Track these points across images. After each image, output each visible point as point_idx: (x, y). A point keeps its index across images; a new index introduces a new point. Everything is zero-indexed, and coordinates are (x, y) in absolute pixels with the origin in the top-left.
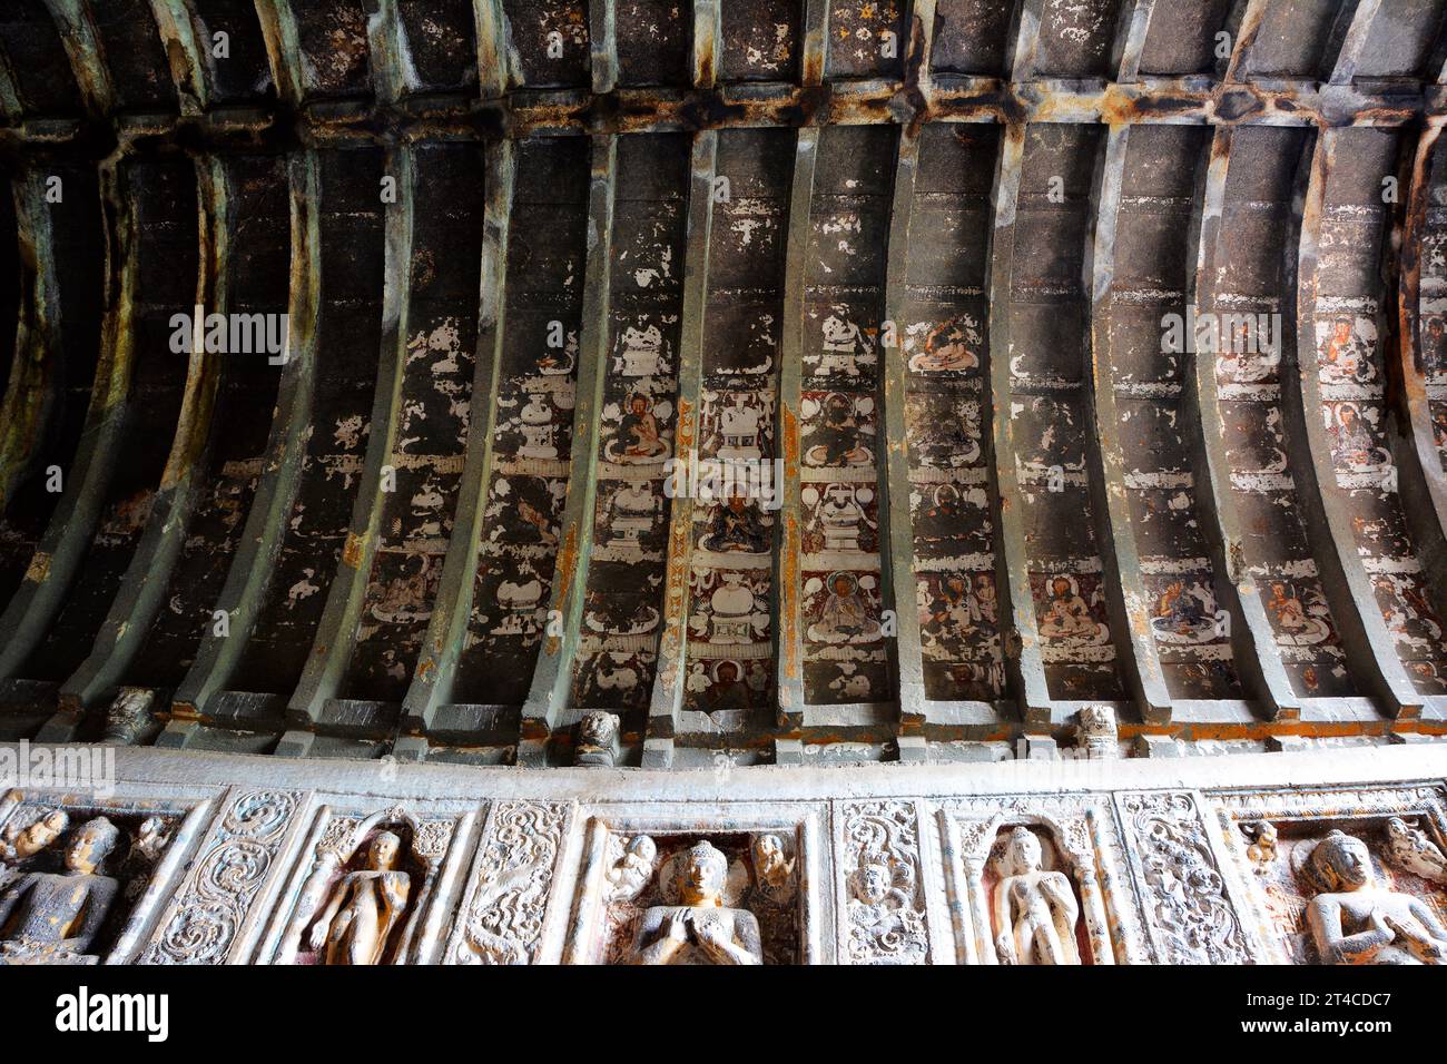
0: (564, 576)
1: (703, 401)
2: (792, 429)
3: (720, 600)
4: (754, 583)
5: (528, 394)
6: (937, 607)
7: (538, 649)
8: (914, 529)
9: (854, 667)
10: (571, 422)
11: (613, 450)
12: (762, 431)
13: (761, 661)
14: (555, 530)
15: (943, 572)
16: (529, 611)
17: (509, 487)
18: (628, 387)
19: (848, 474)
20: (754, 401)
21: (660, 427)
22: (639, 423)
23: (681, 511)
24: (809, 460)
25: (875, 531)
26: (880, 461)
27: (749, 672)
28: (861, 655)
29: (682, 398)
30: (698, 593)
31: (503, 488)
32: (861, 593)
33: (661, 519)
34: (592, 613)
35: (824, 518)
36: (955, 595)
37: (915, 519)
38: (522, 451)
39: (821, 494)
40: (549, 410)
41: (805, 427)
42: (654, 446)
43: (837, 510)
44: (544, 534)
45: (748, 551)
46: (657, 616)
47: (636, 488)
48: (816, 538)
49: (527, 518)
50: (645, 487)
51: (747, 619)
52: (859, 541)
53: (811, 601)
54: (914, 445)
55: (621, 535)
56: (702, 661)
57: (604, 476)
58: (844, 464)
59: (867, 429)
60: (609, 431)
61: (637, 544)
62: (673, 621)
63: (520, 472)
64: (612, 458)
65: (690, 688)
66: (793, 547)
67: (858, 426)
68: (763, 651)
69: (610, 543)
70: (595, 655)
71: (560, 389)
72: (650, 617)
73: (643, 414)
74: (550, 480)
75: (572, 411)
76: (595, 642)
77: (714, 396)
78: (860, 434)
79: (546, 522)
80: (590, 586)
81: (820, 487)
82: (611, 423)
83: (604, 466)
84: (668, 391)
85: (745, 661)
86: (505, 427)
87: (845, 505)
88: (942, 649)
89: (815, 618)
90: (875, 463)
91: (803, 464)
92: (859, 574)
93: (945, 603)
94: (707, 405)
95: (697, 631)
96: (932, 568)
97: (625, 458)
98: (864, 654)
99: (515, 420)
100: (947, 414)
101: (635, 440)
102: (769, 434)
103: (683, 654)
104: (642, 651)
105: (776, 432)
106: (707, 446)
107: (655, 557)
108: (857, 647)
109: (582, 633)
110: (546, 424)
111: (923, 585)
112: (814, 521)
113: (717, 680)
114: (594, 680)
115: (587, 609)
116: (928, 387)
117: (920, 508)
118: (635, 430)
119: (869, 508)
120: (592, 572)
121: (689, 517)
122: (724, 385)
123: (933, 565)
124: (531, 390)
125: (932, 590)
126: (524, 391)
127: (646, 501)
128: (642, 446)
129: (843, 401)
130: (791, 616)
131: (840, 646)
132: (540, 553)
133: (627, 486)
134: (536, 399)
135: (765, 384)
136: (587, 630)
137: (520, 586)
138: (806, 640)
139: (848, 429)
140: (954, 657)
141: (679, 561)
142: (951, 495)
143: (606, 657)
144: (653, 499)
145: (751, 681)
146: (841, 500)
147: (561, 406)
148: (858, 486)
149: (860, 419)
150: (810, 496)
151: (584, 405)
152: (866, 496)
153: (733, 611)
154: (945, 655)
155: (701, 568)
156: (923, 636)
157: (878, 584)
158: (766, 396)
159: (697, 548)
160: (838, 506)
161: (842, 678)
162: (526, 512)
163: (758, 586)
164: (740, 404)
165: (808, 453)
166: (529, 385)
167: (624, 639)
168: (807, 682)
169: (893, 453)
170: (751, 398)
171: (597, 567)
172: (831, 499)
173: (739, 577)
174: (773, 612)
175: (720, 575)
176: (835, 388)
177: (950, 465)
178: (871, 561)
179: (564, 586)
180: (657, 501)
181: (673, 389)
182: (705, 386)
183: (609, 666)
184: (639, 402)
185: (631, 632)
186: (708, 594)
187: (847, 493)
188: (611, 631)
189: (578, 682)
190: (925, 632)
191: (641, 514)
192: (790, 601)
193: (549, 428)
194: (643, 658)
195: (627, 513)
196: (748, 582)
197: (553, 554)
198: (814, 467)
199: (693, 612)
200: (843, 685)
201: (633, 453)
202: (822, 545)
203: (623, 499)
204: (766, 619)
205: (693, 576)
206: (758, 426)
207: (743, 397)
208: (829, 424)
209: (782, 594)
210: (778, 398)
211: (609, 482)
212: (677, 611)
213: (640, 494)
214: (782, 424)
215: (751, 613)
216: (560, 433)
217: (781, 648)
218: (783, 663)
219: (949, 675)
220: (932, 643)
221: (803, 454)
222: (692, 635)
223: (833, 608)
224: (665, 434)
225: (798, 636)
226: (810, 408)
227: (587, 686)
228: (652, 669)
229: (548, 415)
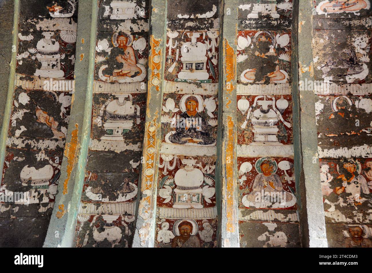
0: (70, 162)
1: (168, 38)
2: (231, 57)
3: (180, 177)
4: (204, 166)
5: (41, 31)
6: (336, 183)
7: (50, 214)
8: (318, 128)
9: (275, 225)
10: (74, 52)
11: (105, 72)
12: (209, 59)
13: (210, 221)
14: (63, 129)
15: (339, 158)
16: (44, 187)
17: (28, 99)
18: (114, 27)
19: (270, 89)
20: (204, 38)
21: (138, 56)
22: (123, 53)
23: (153, 116)
24: (243, 79)
25: (290, 129)
26: (293, 80)
27: (201, 229)
28: (280, 217)
29: (153, 36)
30: (165, 172)
31: (24, 99)
32: (280, 173)
33: (138, 121)
34: (90, 188)
35: (254, 120)
36: (349, 175)
37: (319, 121)
38: (38, 72)
39: (251, 103)
40: (57, 44)
41: (240, 56)
42: (134, 70)
43: (262, 114)
44: (55, 132)
45: (200, 143)
46: (136, 189)
47: (121, 100)
48: (247, 134)
49: (42, 120)
50: (127, 99)
51: (199, 191)
52: (278, 136)
53: (244, 178)
54: (319, 68)
55: (111, 132)
56: (167, 221)
57: (98, 91)
58: (267, 82)
59: (284, 57)
60: (101, 59)
61: (122, 139)
62: (147, 192)
63: (37, 88)
64: (104, 78)
65: (159, 240)
66: (231, 140)
67: (279, 55)
68: (211, 213)
69: (103, 138)
70: (92, 217)
71: (66, 29)
72: (131, 190)
73: (125, 47)
74: (59, 93)
75: (74, 44)
76: (91, 208)
77: (175, 34)
78: (280, 60)
79: (57, 123)
80: (88, 168)
81: (251, 99)
82: (103, 53)
83: (98, 84)
84: (143, 31)
85: (198, 221)
86: (25, 55)
87: (268, 111)
88: (340, 214)
89: (247, 190)
90: (290, 81)
91: (238, 82)
92: (278, 159)
93: (341, 181)
94: (171, 41)
95: (164, 199)
96: (332, 156)
97: (113, 78)
98: (283, 216)
99: (32, 51)
100: (344, 45)
101: (120, 66)
102: (214, 61)
103: (154, 215)
104: (126, 214)
105: (220, 59)
106: (171, 70)
107: (135, 148)
108: (277, 211)
109: (82, 201)
110: (56, 53)
111: (325, 168)
112: (246, 122)
113: (178, 234)
114: (91, 235)
115: (86, 185)
116: (330, 25)
117: (322, 113)
118: (119, 59)
119: (286, 113)
120: (89, 158)
121: (159, 120)
122: (182, 26)
123: (333, 153)
124: (44, 28)
125: (331, 171)
126: (38, 29)
127: (129, 109)
128: (125, 70)
129: (267, 37)
130: (230, 188)
131: (265, 210)
132: (52, 145)
133: (115, 98)
134: (46, 34)
135: (211, 25)
136: (86, 200)
137: (37, 169)
138: (240, 206)
139: (271, 57)
140: (349, 220)
141: (152, 151)
142: (346, 103)
143: (100, 218)
144: (133, 107)
145: (202, 235)
146: (265, 108)
147: (66, 41)
148: (277, 98)
149: (280, 50)
150: (243, 105)
151: (82, 40)
152: (283, 104)
153: (190, 185)
154: (342, 218)
155: (167, 155)
156: (325, 204)
157: (292, 167)
158: (212, 34)
159: (164, 141)
160: (263, 112)
161: (267, 233)
162: (42, 116)
163: (207, 167)
164: (194, 40)
165: (242, 75)
166: (42, 25)
167: (113, 206)
168: (242, 236)
169: (303, 73)
170: (202, 35)
171: (93, 155)
172: (258, 107)
173: (193, 162)
174: (217, 185)
175: (180, 160)
176: (262, 27)
177: (345, 82)
178: (287, 151)
179: (70, 169)
180: (136, 109)
181: (146, 29)
182: (169, 27)
183: (102, 225)
184: (122, 38)
185: (117, 200)
186: (172, 173)
187: (270, 103)
188: (104, 200)
189: (79, 237)
190: (327, 201)
191: (125, 118)
192: (229, 178)
193: (58, 56)
194: (126, 219)
195: (115, 117)
196: (200, 165)
197: (61, 146)
198: (246, 84)
199: (161, 186)
200: (268, 239)
201: (119, 75)
202: (252, 138)
203: (112, 107)
204: (213, 190)
205: (161, 161)
206: (207, 55)
207: (197, 35)
208: (257, 53)
209: (223, 173)
210: (221, 35)
211: (101, 95)
212: (150, 185)
213: (124, 104)
214: (224, 54)
215: (202, 186)
216: (66, 60)
217: (223, 211)
218: (224, 222)
219: (346, 233)
220: (333, 209)
221: (239, 75)
222: (161, 202)
223: (260, 183)
224: (142, 61)
225: (235, 203)
226: (243, 42)
227: (86, 240)
228: (133, 227)
229: (56, 47)
